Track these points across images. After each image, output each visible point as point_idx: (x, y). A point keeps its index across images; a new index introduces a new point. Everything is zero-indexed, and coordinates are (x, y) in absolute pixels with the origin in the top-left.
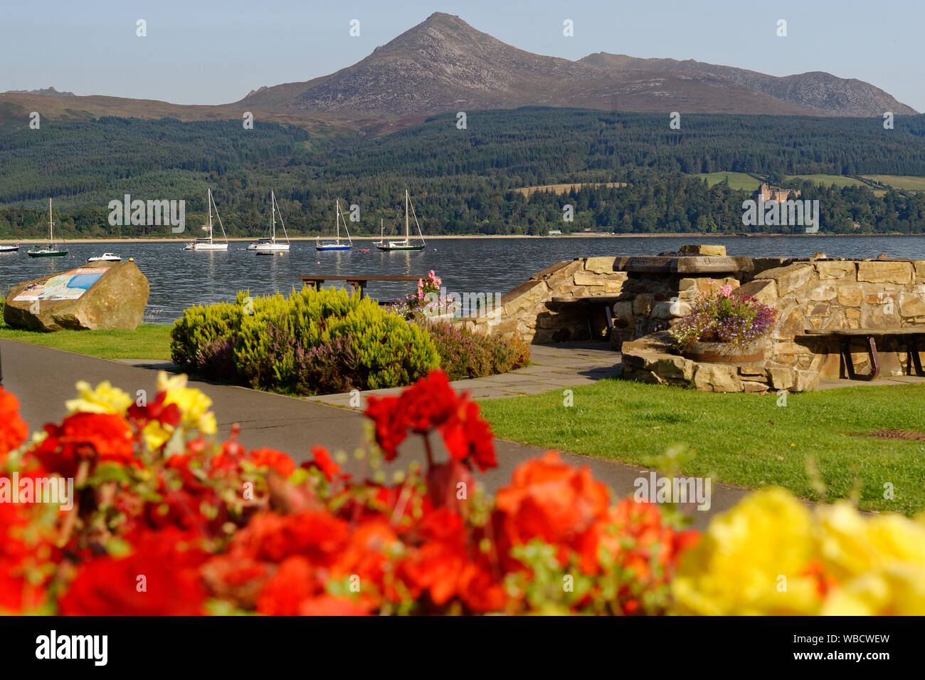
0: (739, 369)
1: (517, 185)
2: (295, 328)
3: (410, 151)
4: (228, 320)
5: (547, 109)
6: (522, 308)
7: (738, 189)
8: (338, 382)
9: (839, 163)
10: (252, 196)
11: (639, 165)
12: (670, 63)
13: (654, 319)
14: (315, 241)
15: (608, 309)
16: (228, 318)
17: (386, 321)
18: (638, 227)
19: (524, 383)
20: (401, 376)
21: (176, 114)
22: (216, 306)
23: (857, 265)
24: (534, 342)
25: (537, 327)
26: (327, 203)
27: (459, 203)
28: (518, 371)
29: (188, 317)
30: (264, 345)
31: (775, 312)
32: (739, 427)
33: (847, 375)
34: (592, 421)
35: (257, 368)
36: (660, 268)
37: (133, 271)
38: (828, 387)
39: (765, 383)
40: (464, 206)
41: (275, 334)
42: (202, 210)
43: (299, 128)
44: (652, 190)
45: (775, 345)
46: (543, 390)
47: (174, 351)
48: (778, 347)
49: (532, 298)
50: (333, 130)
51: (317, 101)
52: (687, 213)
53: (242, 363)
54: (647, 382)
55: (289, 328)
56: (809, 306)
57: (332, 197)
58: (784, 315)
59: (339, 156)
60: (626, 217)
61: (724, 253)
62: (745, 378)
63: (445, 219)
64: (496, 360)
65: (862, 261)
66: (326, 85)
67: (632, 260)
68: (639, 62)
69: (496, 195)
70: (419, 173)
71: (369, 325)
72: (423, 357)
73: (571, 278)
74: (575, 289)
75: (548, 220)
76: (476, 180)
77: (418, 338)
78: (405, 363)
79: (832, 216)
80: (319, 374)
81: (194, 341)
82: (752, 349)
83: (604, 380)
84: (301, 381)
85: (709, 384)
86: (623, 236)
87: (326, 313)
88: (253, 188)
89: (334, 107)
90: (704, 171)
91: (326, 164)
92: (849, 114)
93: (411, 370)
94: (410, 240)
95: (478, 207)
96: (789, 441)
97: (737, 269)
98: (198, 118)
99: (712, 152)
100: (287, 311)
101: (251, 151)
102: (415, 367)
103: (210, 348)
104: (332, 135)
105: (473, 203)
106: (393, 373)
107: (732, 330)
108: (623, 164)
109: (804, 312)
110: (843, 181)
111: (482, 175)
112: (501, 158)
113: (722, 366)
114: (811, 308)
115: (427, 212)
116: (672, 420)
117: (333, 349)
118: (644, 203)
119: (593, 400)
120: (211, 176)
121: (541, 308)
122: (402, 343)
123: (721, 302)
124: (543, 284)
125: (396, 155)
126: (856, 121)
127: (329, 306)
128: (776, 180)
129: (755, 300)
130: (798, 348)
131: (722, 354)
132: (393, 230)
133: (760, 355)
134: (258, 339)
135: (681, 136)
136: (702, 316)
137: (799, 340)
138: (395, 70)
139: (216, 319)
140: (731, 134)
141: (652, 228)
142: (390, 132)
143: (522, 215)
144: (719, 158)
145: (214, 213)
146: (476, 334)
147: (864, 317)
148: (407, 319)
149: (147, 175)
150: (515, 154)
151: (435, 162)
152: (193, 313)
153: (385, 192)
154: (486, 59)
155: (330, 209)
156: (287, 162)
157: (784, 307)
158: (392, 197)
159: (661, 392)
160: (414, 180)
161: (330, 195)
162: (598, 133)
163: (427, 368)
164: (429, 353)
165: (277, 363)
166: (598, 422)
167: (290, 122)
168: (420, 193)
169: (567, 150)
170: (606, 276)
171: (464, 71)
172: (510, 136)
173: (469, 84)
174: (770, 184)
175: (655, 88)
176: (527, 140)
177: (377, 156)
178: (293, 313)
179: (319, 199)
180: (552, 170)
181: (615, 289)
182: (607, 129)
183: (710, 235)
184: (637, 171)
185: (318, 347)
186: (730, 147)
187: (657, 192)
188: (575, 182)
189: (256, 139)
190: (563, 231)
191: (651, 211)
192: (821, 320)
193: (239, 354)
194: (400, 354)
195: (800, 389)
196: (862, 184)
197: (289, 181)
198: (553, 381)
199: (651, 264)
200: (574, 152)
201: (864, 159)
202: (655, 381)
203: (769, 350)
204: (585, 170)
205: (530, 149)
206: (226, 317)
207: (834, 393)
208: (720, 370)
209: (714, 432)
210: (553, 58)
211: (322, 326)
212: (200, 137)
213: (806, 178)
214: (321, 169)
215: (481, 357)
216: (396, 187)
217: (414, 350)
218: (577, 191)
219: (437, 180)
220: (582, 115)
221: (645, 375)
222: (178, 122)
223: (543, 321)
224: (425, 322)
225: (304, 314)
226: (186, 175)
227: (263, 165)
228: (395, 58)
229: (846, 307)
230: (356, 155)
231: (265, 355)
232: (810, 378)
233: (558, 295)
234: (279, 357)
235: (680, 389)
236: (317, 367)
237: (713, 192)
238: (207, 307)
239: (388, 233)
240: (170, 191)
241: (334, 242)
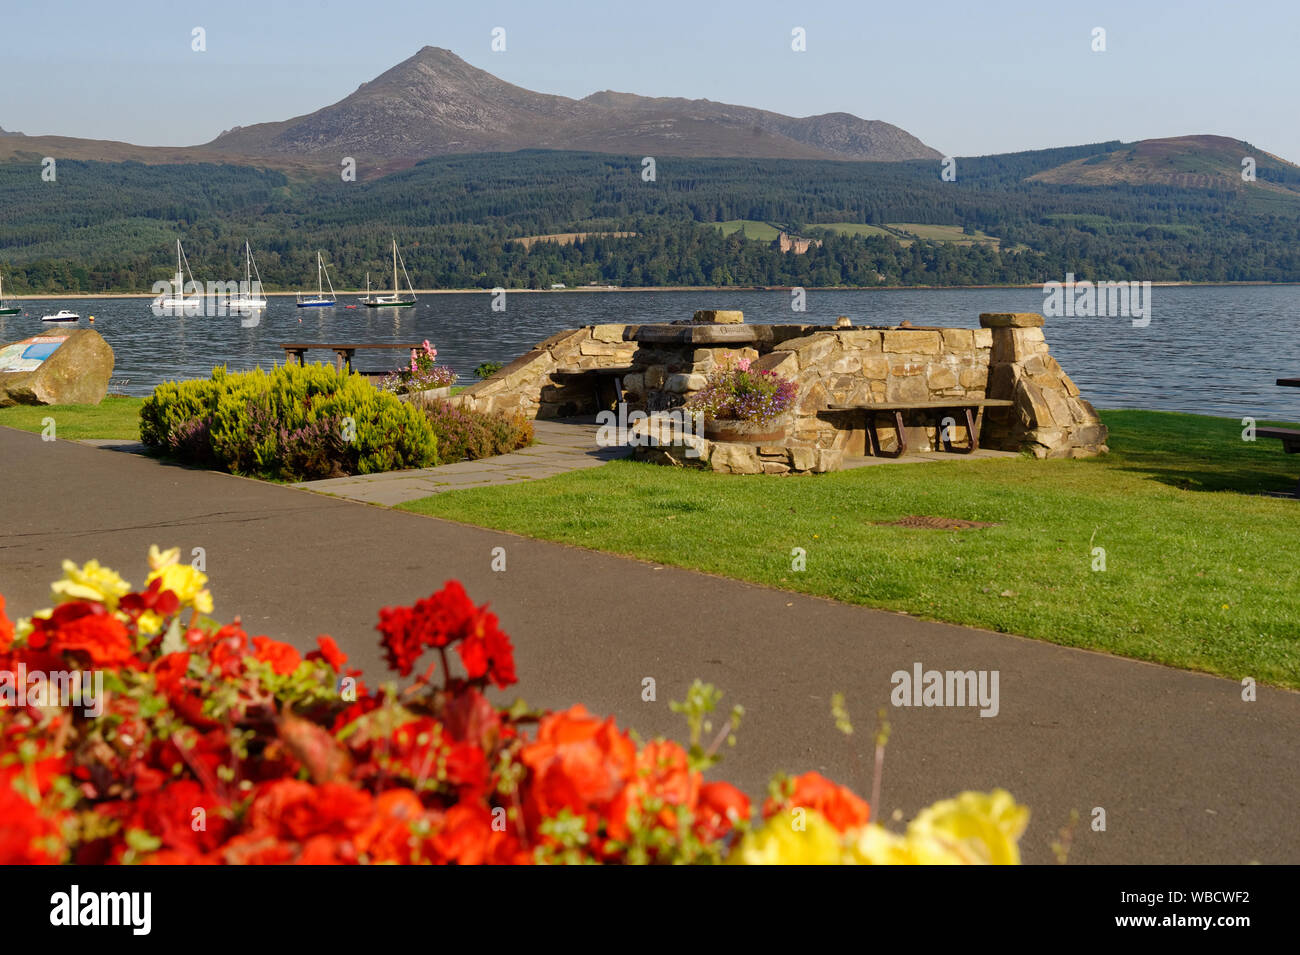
0: (758, 449)
1: (517, 235)
2: (278, 408)
3: (400, 198)
4: (203, 398)
5: (547, 151)
6: (525, 381)
7: (755, 239)
8: (326, 466)
9: (862, 211)
10: (225, 247)
11: (648, 213)
12: (681, 102)
13: (667, 392)
14: (295, 296)
15: (617, 381)
16: (203, 395)
17: (378, 399)
18: (648, 280)
19: (528, 465)
20: (395, 459)
21: (140, 157)
22: (190, 382)
23: (882, 335)
24: (538, 418)
25: (541, 401)
26: (309, 254)
27: (453, 255)
28: (521, 451)
29: (158, 394)
30: (244, 426)
31: (795, 386)
32: (759, 516)
33: (872, 452)
34: (602, 510)
35: (237, 452)
36: (673, 338)
37: (95, 340)
38: (853, 465)
39: (786, 464)
40: (460, 258)
41: (255, 414)
42: (169, 262)
43: (277, 173)
44: (663, 239)
45: (796, 421)
46: (549, 473)
47: (144, 432)
48: (800, 424)
49: (535, 370)
50: (315, 174)
51: (296, 143)
52: (702, 263)
53: (219, 446)
54: (660, 464)
55: (272, 408)
56: (832, 379)
57: (314, 247)
58: (805, 389)
59: (321, 203)
60: (635, 269)
61: (741, 319)
62: (765, 459)
63: (439, 272)
64: (498, 440)
65: (887, 329)
66: (306, 125)
67: (643, 329)
68: (648, 101)
69: (494, 245)
70: (409, 221)
71: (359, 404)
72: (419, 439)
73: (578, 348)
74: (582, 360)
75: (550, 273)
76: (470, 229)
77: (412, 417)
78: (399, 445)
79: (856, 268)
80: (305, 458)
81: (166, 421)
82: (772, 427)
83: (614, 461)
84: (285, 466)
85: (727, 465)
86: (632, 289)
87: (312, 391)
88: (225, 238)
89: (316, 149)
90: (719, 219)
91: (307, 212)
92: (873, 158)
93: (405, 453)
94: (400, 295)
95: (474, 258)
96: (812, 532)
97: (756, 339)
98: (164, 160)
99: (727, 199)
100: (269, 388)
101: (223, 197)
102: (410, 449)
103: (183, 429)
104: (314, 180)
105: (469, 255)
106: (385, 456)
107: (751, 407)
108: (631, 212)
109: (827, 386)
110: (867, 230)
111: (478, 223)
112: (499, 206)
113: (741, 446)
114: (835, 381)
115: (419, 264)
116: (687, 508)
117: (320, 431)
118: (655, 254)
119: (603, 485)
120: (180, 225)
121: (545, 380)
122: (395, 423)
123: (738, 377)
124: (548, 355)
125: (383, 201)
126: (881, 166)
127: (315, 384)
128: (796, 229)
129: (774, 375)
130: (820, 424)
131: (741, 432)
132: (381, 283)
133: (780, 434)
134: (237, 420)
135: (694, 182)
136: (719, 392)
137: (822, 416)
138: (383, 109)
139: (190, 397)
140: (747, 180)
141: (663, 281)
142: (377, 177)
143: (523, 267)
144: (734, 205)
145: (184, 266)
146: (475, 412)
147: (890, 391)
148: (398, 393)
149: (107, 224)
150: (514, 201)
151: (427, 210)
152: (165, 389)
153: (372, 242)
154: (481, 97)
155: (312, 262)
156: (263, 210)
157: (805, 380)
158: (380, 248)
159: (675, 475)
160: (404, 229)
161: (311, 246)
162: (604, 177)
163: (423, 451)
164: (424, 434)
165: (259, 447)
166: (609, 511)
167: (268, 166)
168: (411, 243)
169: (571, 196)
170: (615, 345)
171: (458, 110)
172: (508, 182)
173: (463, 124)
174: (790, 234)
175: (666, 130)
176: (528, 186)
177: (363, 203)
178: (275, 390)
179: (300, 250)
180: (555, 219)
181: (625, 359)
182: (614, 173)
183: (725, 288)
184: (647, 220)
185: (303, 428)
186: (746, 194)
187: (669, 241)
188: (580, 231)
189: (229, 184)
190: (568, 284)
191: (662, 263)
192: (844, 394)
193: (216, 437)
194: (393, 435)
195: (823, 469)
196: (887, 233)
197: (266, 230)
198: (560, 463)
199: (663, 334)
200: (578, 199)
201: (889, 206)
202: (669, 462)
203: (790, 426)
204: (591, 218)
205: (530, 195)
206: (201, 394)
207: (859, 473)
208: (739, 450)
209: (733, 522)
210: (555, 97)
211: (308, 405)
212: (166, 183)
213: (827, 227)
214: (302, 217)
215: (481, 437)
216: (384, 237)
217: (408, 431)
218: (582, 241)
219: (428, 229)
220: (587, 158)
221: (659, 456)
222: (141, 165)
223: (548, 394)
224: (420, 399)
225: (288, 393)
226: (152, 224)
227: (237, 213)
228: (381, 95)
229: (872, 380)
230: (340, 203)
231: (244, 437)
232: (834, 457)
233: (563, 366)
234: (260, 439)
235: (696, 471)
236: (302, 451)
237: (729, 243)
238: (179, 383)
239: (375, 286)
240: (133, 241)
241: (316, 297)
